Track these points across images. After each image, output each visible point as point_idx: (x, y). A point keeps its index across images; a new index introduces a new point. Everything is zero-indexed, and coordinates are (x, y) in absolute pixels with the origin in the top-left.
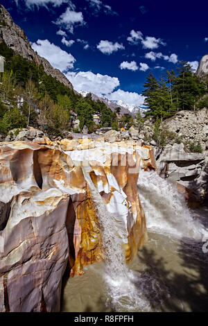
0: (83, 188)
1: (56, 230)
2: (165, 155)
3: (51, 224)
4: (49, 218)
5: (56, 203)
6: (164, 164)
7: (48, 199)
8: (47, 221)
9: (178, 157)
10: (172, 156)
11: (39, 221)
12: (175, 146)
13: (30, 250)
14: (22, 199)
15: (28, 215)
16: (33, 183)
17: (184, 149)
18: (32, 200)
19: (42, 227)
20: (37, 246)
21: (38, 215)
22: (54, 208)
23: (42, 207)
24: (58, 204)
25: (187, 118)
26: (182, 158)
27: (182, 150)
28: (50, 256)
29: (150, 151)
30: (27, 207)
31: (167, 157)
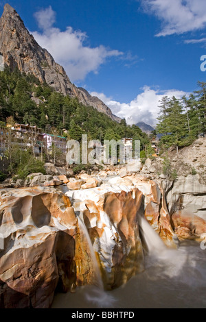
0: (74, 225)
1: (44, 258)
2: (178, 187)
3: (39, 253)
4: (37, 249)
5: (45, 238)
6: (177, 196)
7: (39, 235)
8: (34, 252)
9: (193, 189)
10: (187, 187)
11: (29, 251)
12: (190, 177)
13: (20, 271)
14: (18, 235)
15: (20, 247)
16: (30, 222)
17: (200, 180)
18: (27, 236)
19: (30, 256)
20: (26, 269)
21: (28, 246)
22: (42, 241)
23: (32, 241)
24: (46, 239)
26: (196, 190)
27: (197, 182)
28: (37, 277)
29: (152, 187)
30: (21, 240)
31: (180, 190)
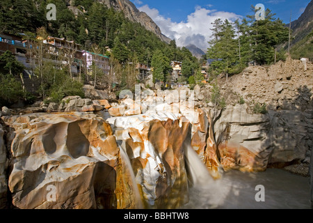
0: (116, 155)
1: (80, 192)
2: (225, 117)
3: (75, 187)
4: (72, 183)
5: (82, 169)
6: (224, 126)
7: (75, 166)
8: (69, 185)
9: (240, 119)
10: (234, 117)
11: (62, 185)
12: (238, 106)
14: (50, 167)
15: (53, 180)
16: (65, 152)
17: (247, 110)
18: (60, 167)
19: (64, 190)
20: (58, 205)
21: (62, 180)
22: (78, 174)
23: (67, 173)
25: (255, 75)
26: (243, 120)
27: (244, 111)
29: (200, 115)
31: (228, 119)
